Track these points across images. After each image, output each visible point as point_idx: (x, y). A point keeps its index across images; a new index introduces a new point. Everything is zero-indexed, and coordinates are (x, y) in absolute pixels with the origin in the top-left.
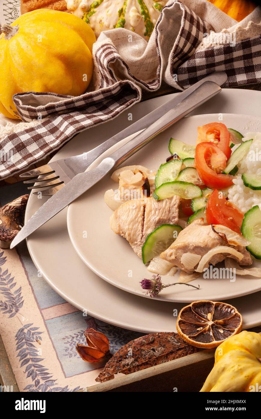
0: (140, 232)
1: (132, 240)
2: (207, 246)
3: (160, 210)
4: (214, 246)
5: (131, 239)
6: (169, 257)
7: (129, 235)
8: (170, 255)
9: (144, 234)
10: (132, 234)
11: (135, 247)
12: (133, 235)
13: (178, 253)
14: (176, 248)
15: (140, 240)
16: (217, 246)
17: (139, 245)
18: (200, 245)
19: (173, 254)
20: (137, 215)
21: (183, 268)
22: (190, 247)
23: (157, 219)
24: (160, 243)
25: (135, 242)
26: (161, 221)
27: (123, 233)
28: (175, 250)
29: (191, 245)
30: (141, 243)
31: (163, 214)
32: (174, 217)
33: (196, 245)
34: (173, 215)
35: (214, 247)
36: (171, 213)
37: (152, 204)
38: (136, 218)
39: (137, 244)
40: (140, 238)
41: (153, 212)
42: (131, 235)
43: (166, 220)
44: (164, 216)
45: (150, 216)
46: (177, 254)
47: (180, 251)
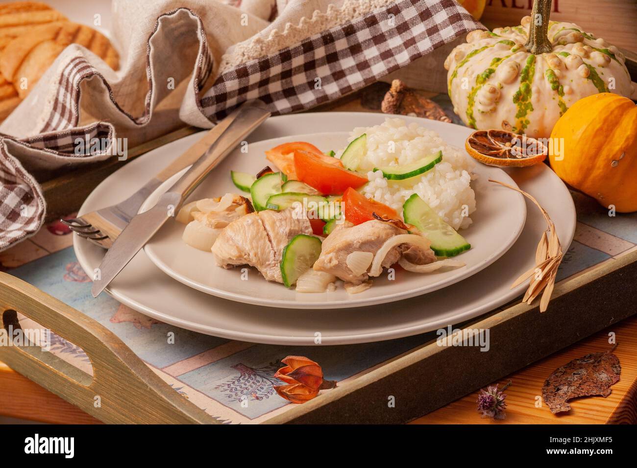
0: (270, 248)
1: (261, 260)
2: (380, 238)
3: (286, 220)
4: (388, 236)
5: (259, 260)
6: (329, 264)
7: (255, 256)
8: (329, 261)
9: (276, 251)
10: (259, 253)
11: (268, 269)
12: (262, 254)
13: (339, 256)
14: (336, 250)
15: (273, 258)
16: (392, 236)
17: (273, 265)
18: (369, 238)
19: (333, 258)
20: (259, 229)
21: (351, 276)
22: (355, 245)
23: (287, 230)
24: (302, 258)
25: (267, 263)
26: (293, 232)
27: (245, 255)
28: (334, 254)
29: (355, 242)
30: (276, 262)
31: (293, 225)
32: (307, 228)
33: (364, 240)
34: (305, 225)
35: (390, 238)
36: (301, 223)
37: (271, 216)
38: (257, 233)
39: (269, 264)
40: (272, 255)
41: (278, 224)
42: (259, 255)
43: (298, 231)
44: (295, 226)
45: (276, 228)
46: (339, 258)
47: (342, 253)
